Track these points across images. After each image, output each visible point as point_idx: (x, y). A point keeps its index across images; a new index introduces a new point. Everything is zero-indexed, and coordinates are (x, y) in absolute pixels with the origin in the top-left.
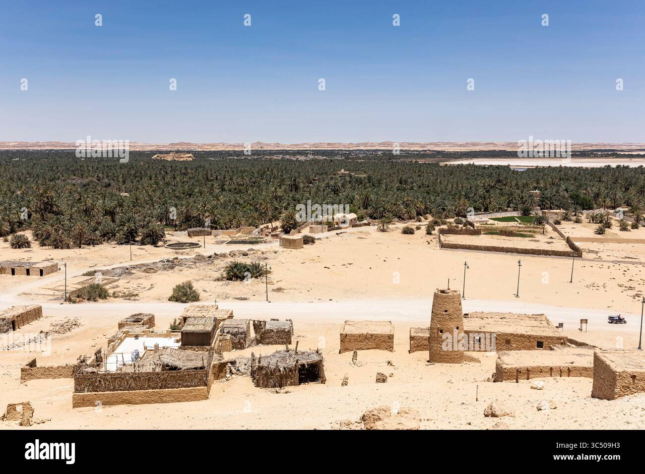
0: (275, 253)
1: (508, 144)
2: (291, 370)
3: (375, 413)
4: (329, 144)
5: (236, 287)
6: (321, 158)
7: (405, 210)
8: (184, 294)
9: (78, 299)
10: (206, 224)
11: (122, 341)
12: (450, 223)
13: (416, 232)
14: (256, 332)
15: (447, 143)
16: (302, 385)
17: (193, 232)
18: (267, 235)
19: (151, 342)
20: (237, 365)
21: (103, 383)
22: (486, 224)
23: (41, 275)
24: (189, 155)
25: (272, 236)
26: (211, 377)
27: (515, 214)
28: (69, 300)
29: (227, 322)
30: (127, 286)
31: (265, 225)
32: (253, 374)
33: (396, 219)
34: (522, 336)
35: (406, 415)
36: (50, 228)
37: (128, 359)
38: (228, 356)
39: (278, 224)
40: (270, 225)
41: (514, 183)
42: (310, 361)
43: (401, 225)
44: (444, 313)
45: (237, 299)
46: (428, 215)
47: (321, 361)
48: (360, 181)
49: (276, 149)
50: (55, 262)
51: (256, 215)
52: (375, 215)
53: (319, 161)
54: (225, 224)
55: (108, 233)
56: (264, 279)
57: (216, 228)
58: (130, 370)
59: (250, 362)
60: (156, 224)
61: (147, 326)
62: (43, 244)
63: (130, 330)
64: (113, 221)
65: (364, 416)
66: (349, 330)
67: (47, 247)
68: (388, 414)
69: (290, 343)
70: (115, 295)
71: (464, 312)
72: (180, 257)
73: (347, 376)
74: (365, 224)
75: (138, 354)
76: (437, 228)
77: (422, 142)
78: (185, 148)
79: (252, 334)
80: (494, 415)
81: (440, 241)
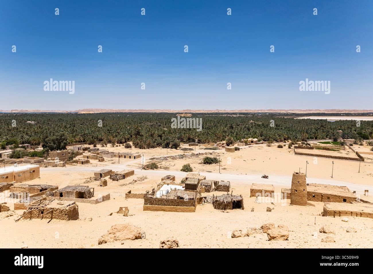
0: (223, 154)
1: (326, 110)
2: (229, 203)
3: (268, 225)
4: (246, 110)
5: (208, 167)
6: (242, 116)
7: (278, 138)
8: (187, 169)
9: (147, 168)
10: (196, 141)
11: (162, 186)
12: (299, 144)
13: (284, 147)
14: (215, 186)
15: (297, 110)
16: (234, 210)
17: (191, 144)
18: (220, 146)
19: (173, 187)
20: (207, 199)
21: (154, 202)
22: (316, 145)
23: (135, 158)
24: (190, 114)
25: (222, 147)
26: (196, 203)
27: (330, 141)
28: (144, 168)
29: (203, 181)
30: (165, 164)
31: (219, 142)
32: (213, 203)
33: (275, 141)
34: (335, 196)
35: (282, 228)
36: (138, 141)
37: (164, 193)
38: (203, 195)
39: (224, 142)
40: (221, 142)
41: (329, 127)
42: (237, 200)
43: (277, 144)
44: (298, 183)
45: (208, 172)
46: (289, 140)
47: (242, 200)
48: (259, 125)
49: (224, 112)
50: (140, 154)
51: (216, 138)
52: (265, 139)
53: (242, 117)
54: (203, 141)
55: (159, 144)
56: (218, 164)
57: (200, 143)
58: (165, 198)
59: (212, 198)
60: (177, 141)
61: (172, 180)
62: (136, 147)
63: (166, 182)
64: (161, 139)
65: (262, 226)
66: (254, 187)
67: (137, 148)
68: (273, 226)
69: (229, 191)
70: (161, 168)
71: (307, 183)
72: (186, 154)
73: (254, 207)
74: (261, 143)
75: (168, 191)
76: (293, 146)
77: (286, 109)
78: (189, 112)
79: (213, 187)
80: (324, 232)
81: (295, 151)
